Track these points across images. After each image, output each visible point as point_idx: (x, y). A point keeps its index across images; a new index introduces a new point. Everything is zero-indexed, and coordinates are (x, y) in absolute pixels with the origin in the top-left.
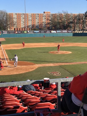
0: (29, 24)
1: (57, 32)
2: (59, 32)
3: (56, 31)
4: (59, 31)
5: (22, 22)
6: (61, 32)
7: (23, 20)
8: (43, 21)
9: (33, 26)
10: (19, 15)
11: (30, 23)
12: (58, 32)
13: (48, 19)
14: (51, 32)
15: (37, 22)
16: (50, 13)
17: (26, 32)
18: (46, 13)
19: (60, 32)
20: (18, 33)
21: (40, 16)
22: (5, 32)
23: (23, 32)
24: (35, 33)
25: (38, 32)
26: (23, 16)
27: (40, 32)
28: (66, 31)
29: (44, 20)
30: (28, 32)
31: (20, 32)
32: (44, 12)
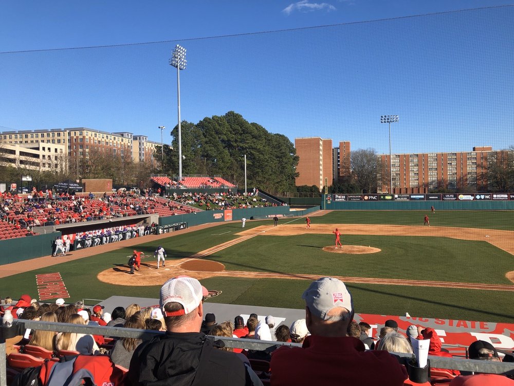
0: (430, 179)
1: (475, 199)
2: (480, 199)
3: (472, 195)
4: (483, 197)
5: (411, 174)
6: (487, 197)
7: (416, 169)
8: (469, 169)
9: (440, 183)
10: (404, 160)
11: (432, 177)
12: (478, 197)
13: (478, 166)
14: (457, 199)
15: (451, 173)
16: (490, 149)
17: (390, 198)
18: (479, 149)
19: (485, 199)
20: (371, 199)
21: (461, 158)
22: (340, 197)
23: (382, 197)
24: (414, 199)
25: (423, 197)
26: (416, 160)
27: (428, 199)
28: (506, 196)
29: (471, 168)
30: (396, 198)
31: (374, 198)
32: (474, 149)
